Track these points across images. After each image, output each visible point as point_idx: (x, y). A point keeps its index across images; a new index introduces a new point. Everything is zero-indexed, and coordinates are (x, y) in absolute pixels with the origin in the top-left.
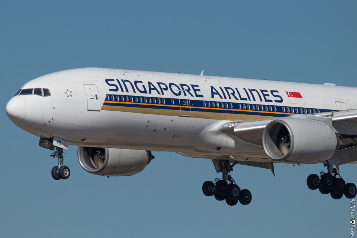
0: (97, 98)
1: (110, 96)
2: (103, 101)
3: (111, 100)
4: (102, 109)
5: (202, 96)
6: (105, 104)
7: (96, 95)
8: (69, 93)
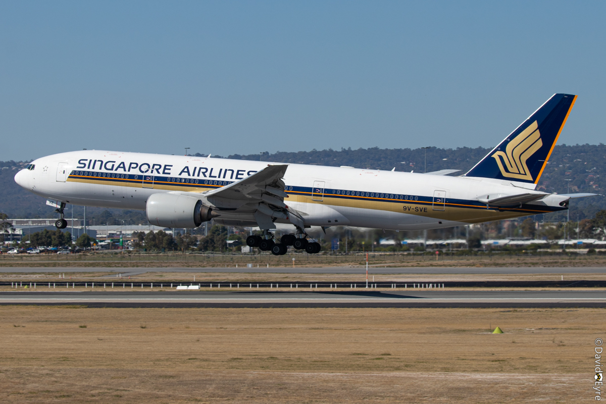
0: (64, 173)
1: (75, 171)
2: (69, 175)
3: (75, 174)
4: (67, 181)
5: (169, 174)
6: (69, 177)
7: (64, 171)
8: (46, 169)
